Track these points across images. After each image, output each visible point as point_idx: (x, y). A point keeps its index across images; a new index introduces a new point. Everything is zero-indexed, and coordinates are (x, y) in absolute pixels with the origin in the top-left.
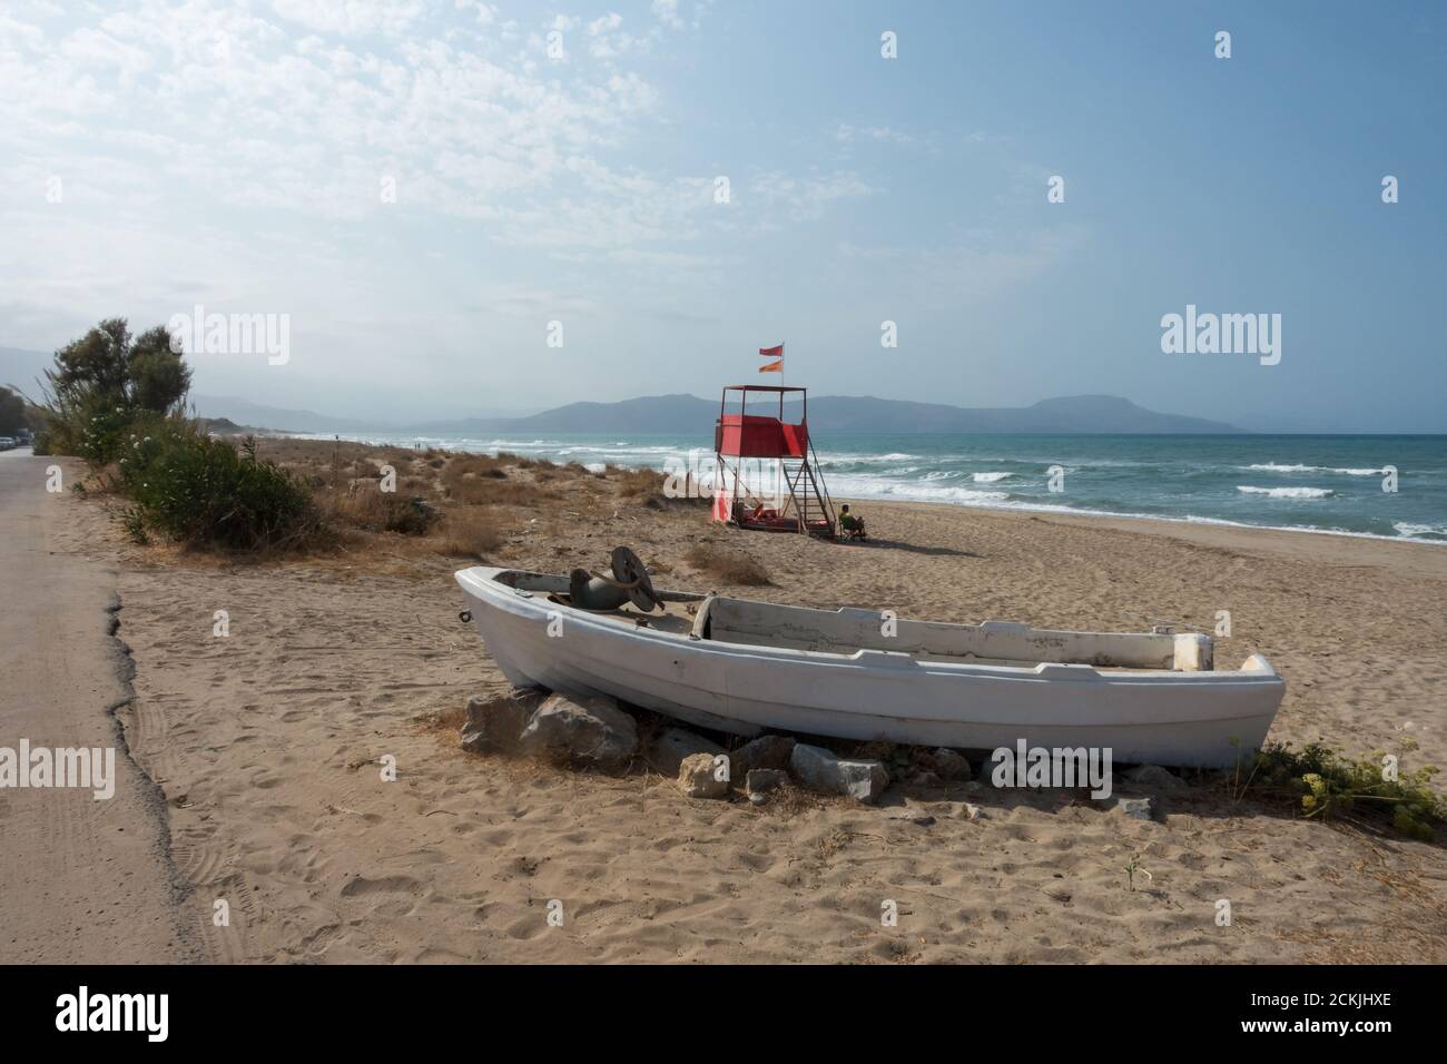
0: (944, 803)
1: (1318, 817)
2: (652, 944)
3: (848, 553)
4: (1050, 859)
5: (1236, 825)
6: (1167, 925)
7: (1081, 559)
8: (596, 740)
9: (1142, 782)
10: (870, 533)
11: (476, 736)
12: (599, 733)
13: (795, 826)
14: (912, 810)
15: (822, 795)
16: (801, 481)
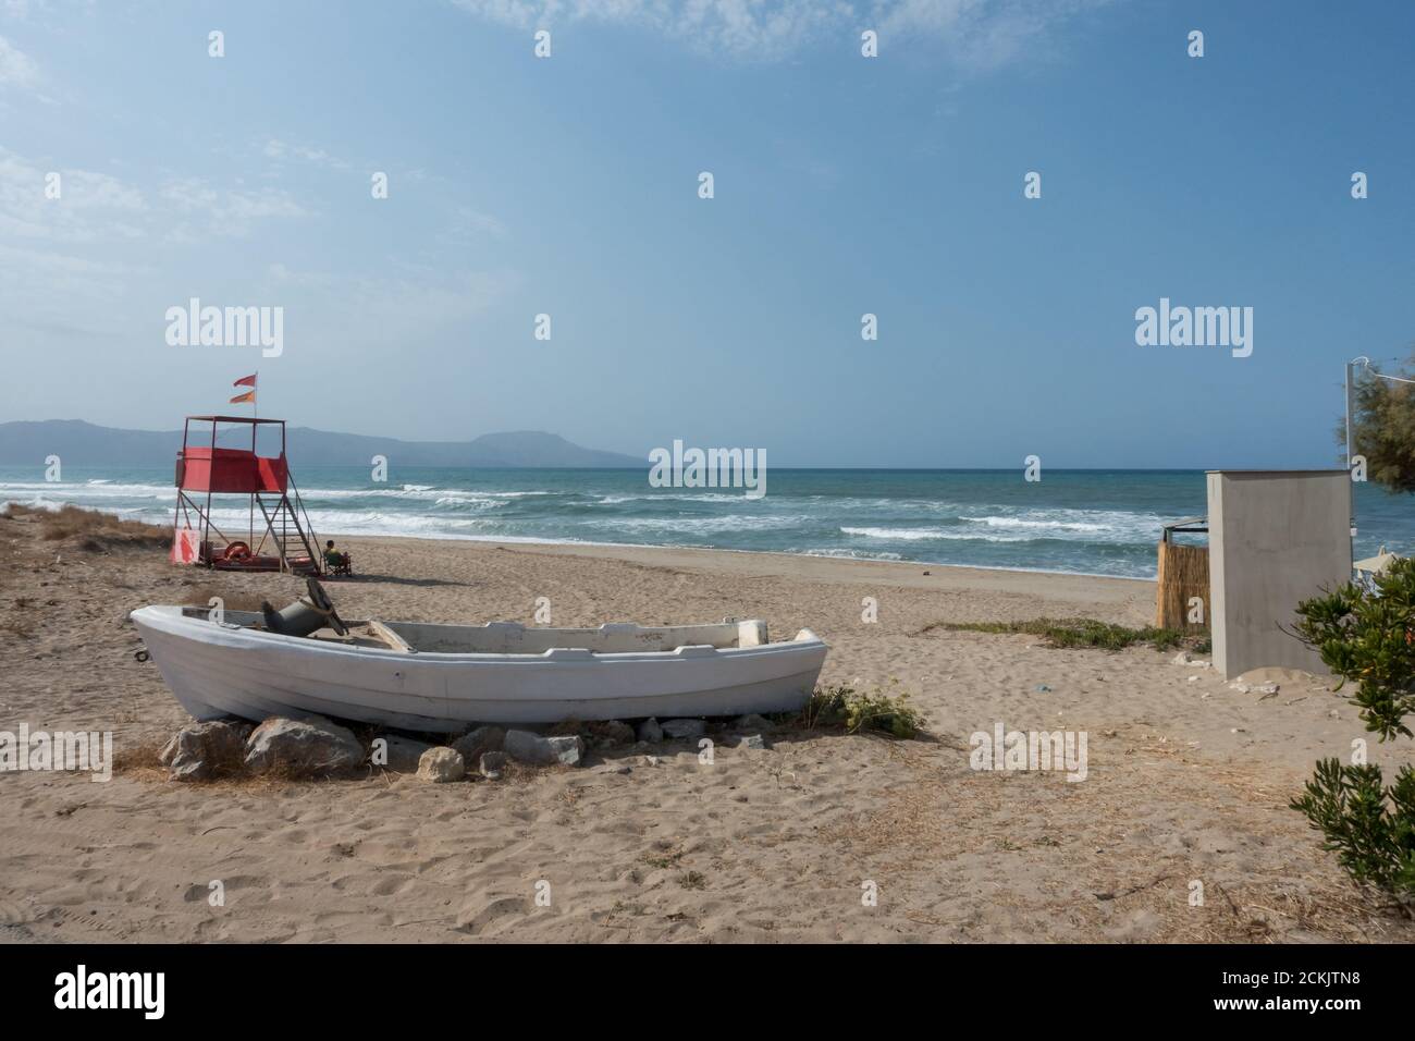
0: (632, 758)
1: (856, 733)
2: (500, 874)
3: (342, 588)
4: (720, 780)
5: (814, 745)
6: (812, 802)
7: (557, 583)
8: (330, 751)
9: (747, 727)
10: (355, 568)
11: (196, 766)
12: (332, 744)
13: (535, 790)
14: (613, 766)
15: (540, 766)
16: (279, 517)
